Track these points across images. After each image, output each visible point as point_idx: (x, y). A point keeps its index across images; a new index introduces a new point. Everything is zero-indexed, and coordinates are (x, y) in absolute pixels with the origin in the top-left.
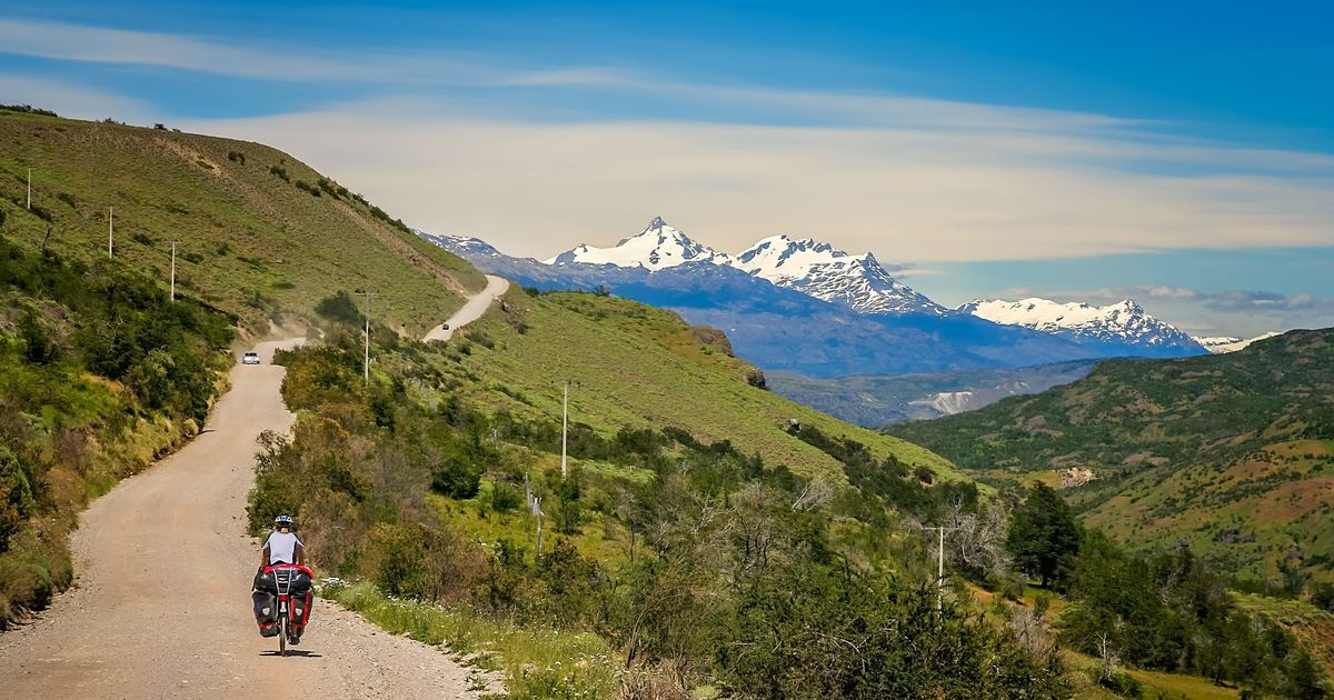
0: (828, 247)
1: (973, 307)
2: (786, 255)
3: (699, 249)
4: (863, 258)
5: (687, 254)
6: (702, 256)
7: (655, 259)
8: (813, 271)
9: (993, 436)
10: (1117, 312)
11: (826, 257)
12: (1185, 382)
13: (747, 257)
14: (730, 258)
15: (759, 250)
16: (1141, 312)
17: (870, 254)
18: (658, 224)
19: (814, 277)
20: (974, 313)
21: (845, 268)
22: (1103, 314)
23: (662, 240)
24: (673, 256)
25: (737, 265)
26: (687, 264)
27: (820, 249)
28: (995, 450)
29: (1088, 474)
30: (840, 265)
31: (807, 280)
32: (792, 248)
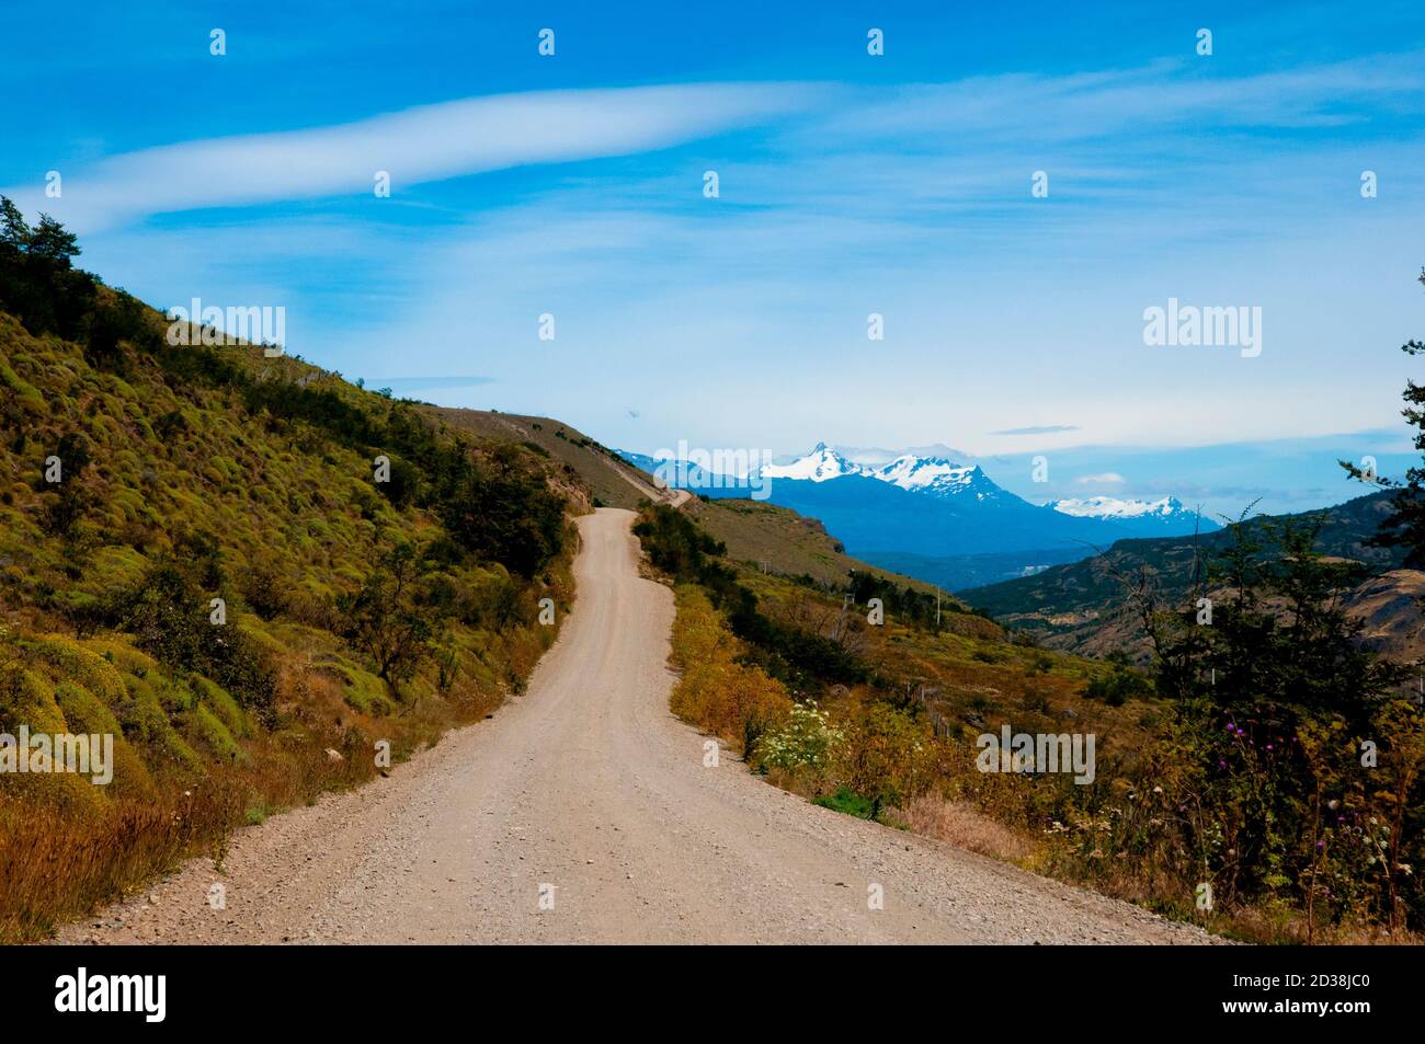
0: (947, 462)
1: (1055, 504)
2: (915, 468)
3: (852, 465)
4: (972, 469)
5: (843, 469)
6: (855, 470)
7: (819, 473)
8: (936, 479)
9: (1038, 592)
10: (1162, 506)
11: (945, 469)
12: (1174, 553)
13: (887, 471)
14: (875, 471)
15: (896, 465)
16: (1180, 505)
17: (977, 467)
18: (821, 447)
19: (937, 484)
20: (1056, 508)
21: (960, 477)
22: (1152, 508)
23: (824, 459)
24: (831, 471)
25: (880, 476)
26: (841, 476)
27: (940, 463)
28: (1039, 601)
29: (1096, 614)
30: (956, 475)
31: (931, 486)
32: (920, 463)
